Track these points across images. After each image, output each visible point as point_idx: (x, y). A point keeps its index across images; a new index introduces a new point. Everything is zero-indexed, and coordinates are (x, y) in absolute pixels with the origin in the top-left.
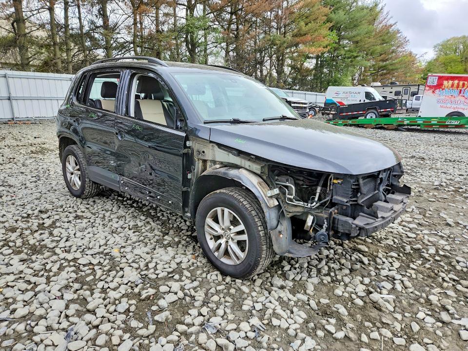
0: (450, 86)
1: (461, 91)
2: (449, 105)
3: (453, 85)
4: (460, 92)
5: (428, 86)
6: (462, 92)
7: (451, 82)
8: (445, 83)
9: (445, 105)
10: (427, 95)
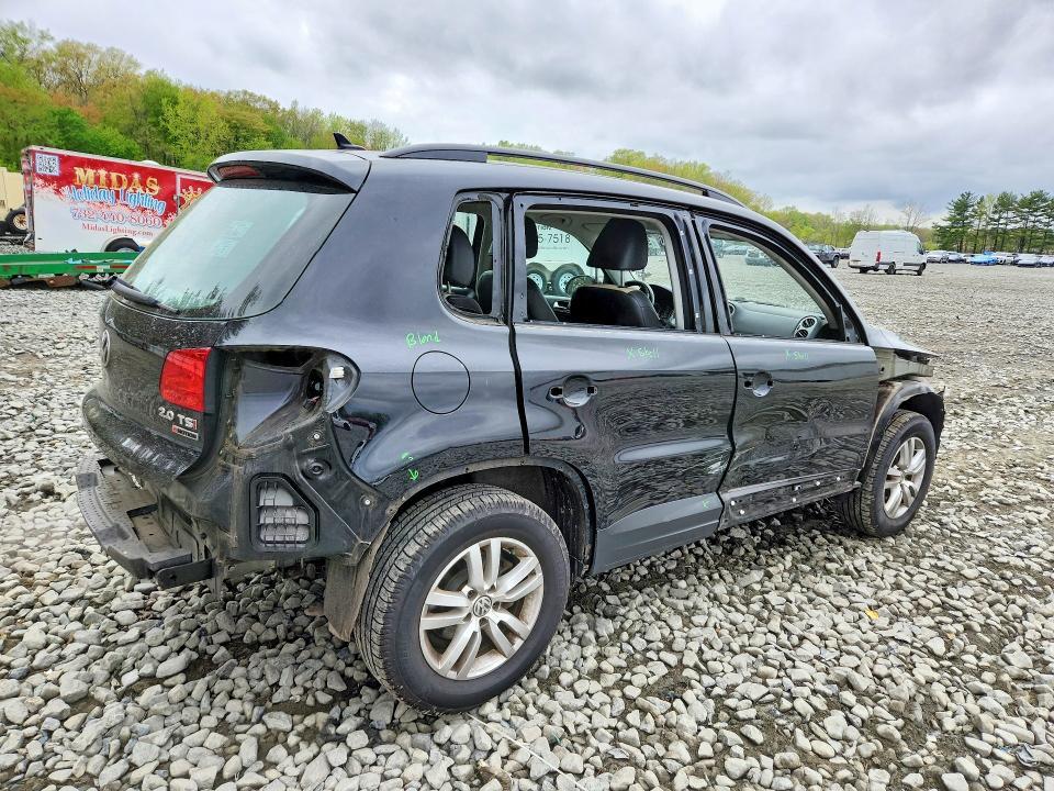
0: (92, 180)
1: (117, 192)
2: (100, 224)
3: (97, 180)
4: (118, 197)
5: (40, 176)
6: (121, 196)
7: (91, 172)
8: (79, 172)
9: (93, 224)
10: (42, 197)
